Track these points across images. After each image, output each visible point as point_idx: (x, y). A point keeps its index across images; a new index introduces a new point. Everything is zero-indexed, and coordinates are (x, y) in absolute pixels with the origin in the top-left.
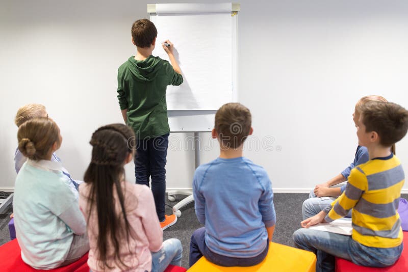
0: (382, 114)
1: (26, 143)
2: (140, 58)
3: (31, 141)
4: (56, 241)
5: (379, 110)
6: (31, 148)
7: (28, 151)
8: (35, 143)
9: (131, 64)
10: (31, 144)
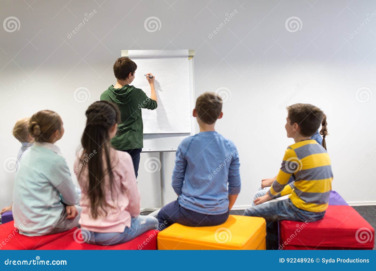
0: (301, 110)
1: (34, 125)
2: (118, 86)
3: (39, 124)
4: (49, 208)
5: (299, 108)
6: (37, 129)
7: (35, 132)
8: (41, 127)
9: (110, 91)
10: (37, 127)
